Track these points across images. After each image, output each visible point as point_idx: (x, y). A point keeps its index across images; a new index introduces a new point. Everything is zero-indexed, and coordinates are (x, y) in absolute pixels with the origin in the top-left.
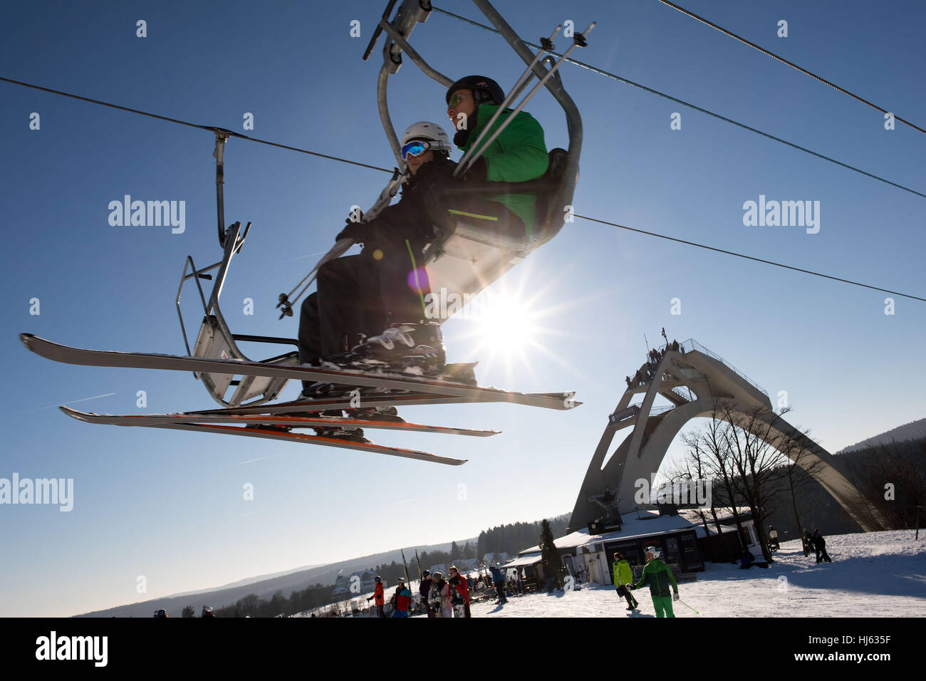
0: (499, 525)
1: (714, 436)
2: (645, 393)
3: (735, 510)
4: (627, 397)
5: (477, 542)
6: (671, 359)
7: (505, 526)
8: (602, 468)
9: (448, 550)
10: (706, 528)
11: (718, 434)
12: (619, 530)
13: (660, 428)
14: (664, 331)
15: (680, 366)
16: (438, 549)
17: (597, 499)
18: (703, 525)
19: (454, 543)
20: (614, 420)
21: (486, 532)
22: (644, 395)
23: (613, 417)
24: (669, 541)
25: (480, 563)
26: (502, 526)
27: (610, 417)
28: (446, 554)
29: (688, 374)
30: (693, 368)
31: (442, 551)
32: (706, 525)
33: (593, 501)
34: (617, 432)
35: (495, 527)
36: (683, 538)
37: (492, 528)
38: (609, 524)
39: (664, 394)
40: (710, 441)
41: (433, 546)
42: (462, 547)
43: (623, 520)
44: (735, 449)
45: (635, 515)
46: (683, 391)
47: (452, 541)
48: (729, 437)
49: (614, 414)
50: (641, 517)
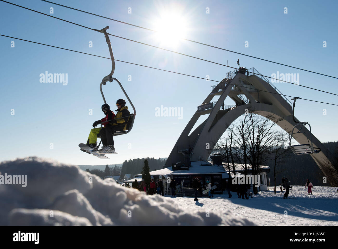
0: (136, 158)
1: (243, 128)
2: (220, 96)
3: (246, 166)
4: (210, 97)
5: (121, 166)
6: (239, 78)
7: (140, 159)
8: (189, 135)
9: (103, 169)
10: (229, 174)
11: (246, 127)
12: (188, 169)
13: (224, 117)
14: (238, 61)
15: (244, 82)
16: (97, 168)
17: (183, 151)
18: (228, 173)
19: (107, 166)
20: (200, 109)
21: (128, 161)
22: (219, 97)
23: (200, 108)
24: (206, 178)
25: (122, 179)
26: (138, 159)
27: (198, 107)
28: (101, 172)
29: (248, 88)
30: (251, 85)
31: (99, 169)
32: (230, 173)
33: (180, 152)
34: (201, 116)
35: (134, 159)
36: (215, 177)
37: (132, 159)
38: (183, 166)
39: (233, 98)
40: (241, 130)
41: (94, 166)
42: (112, 169)
43: (192, 165)
44: (252, 136)
45: (199, 163)
46: (243, 97)
47: (106, 164)
48: (250, 129)
49: (201, 106)
50: (202, 164)
